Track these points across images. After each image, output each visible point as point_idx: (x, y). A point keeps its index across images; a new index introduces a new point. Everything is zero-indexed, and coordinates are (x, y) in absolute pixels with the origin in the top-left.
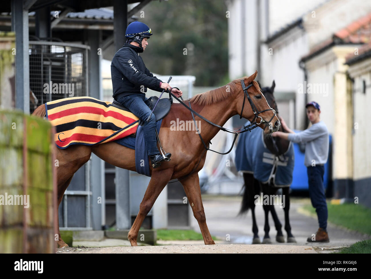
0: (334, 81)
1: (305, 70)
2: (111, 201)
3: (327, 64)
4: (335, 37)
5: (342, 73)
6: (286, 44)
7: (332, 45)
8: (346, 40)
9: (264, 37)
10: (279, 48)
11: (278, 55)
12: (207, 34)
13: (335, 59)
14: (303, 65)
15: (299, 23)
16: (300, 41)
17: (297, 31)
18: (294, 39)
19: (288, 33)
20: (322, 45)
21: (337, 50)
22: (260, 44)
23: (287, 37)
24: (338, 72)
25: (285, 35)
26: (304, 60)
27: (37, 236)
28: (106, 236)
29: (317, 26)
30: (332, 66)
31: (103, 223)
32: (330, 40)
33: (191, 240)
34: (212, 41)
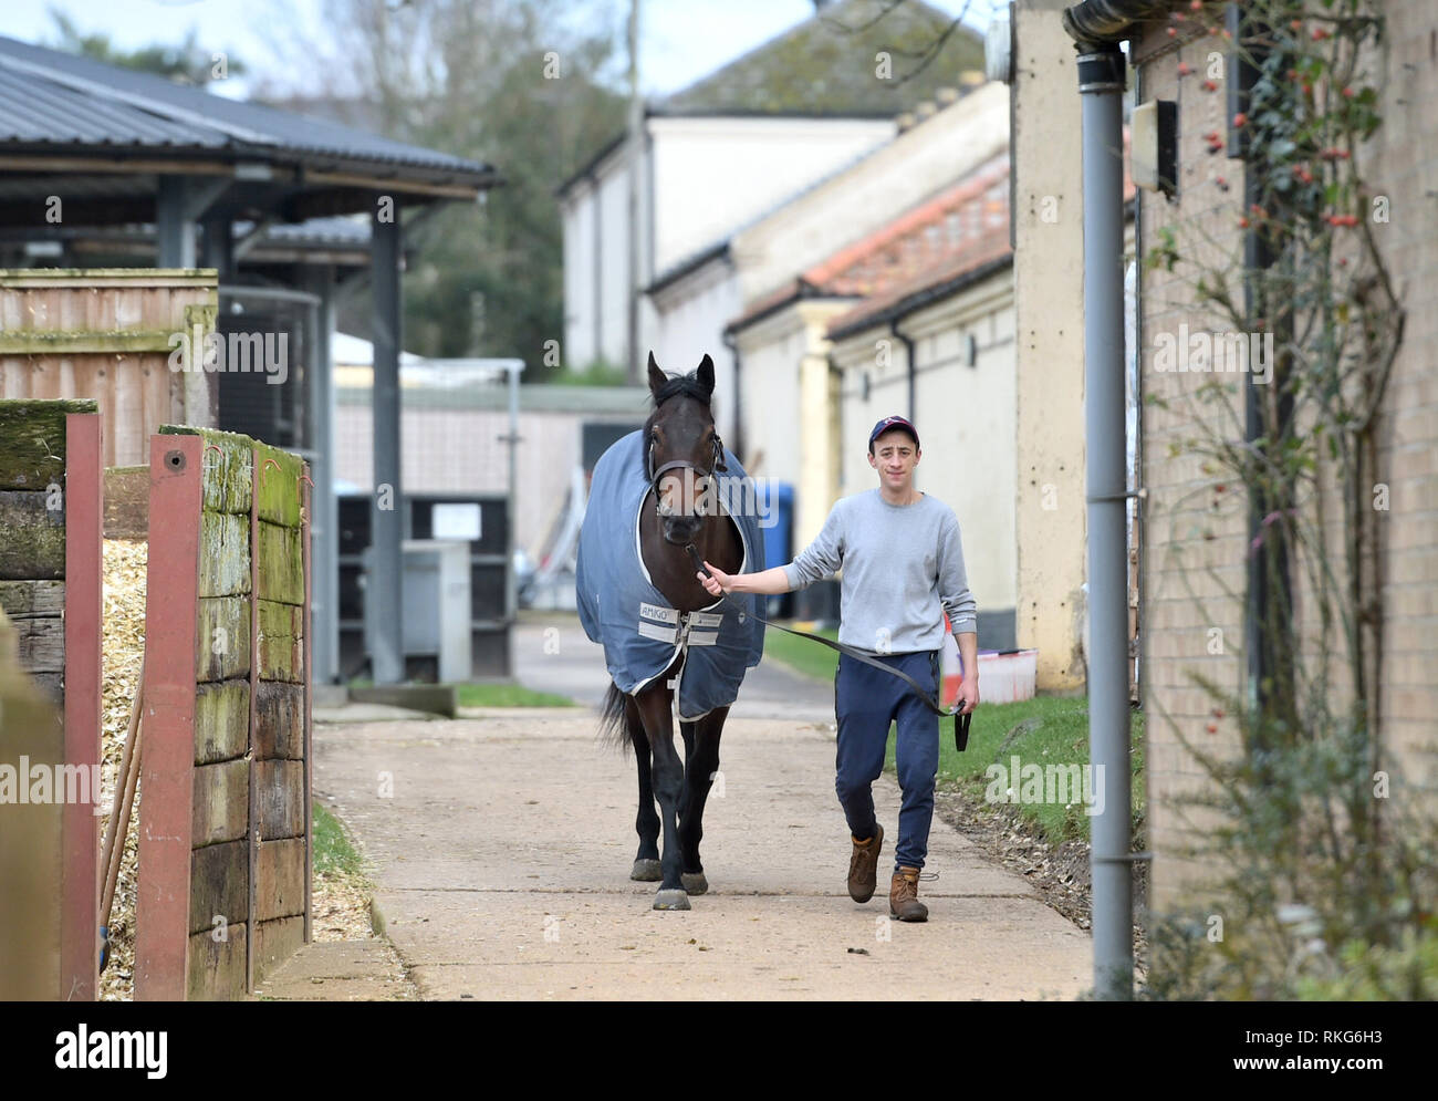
0: (800, 373)
1: (734, 349)
2: (352, 625)
3: (784, 337)
4: (801, 282)
5: (818, 357)
6: (693, 295)
7: (797, 298)
8: (825, 289)
9: (644, 281)
10: (677, 304)
11: (673, 318)
12: (512, 272)
13: (801, 327)
14: (732, 339)
15: (721, 253)
16: (722, 290)
17: (717, 269)
18: (711, 285)
19: (696, 274)
20: (774, 300)
21: (806, 308)
22: (635, 296)
23: (696, 281)
24: (808, 355)
25: (689, 278)
26: (733, 330)
27: (275, 699)
28: (353, 698)
29: (759, 259)
30: (794, 342)
31: (334, 669)
32: (791, 289)
33: (521, 705)
34: (524, 287)
